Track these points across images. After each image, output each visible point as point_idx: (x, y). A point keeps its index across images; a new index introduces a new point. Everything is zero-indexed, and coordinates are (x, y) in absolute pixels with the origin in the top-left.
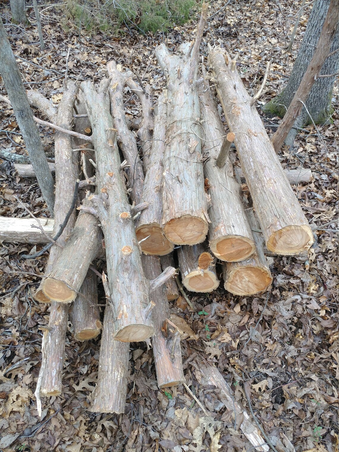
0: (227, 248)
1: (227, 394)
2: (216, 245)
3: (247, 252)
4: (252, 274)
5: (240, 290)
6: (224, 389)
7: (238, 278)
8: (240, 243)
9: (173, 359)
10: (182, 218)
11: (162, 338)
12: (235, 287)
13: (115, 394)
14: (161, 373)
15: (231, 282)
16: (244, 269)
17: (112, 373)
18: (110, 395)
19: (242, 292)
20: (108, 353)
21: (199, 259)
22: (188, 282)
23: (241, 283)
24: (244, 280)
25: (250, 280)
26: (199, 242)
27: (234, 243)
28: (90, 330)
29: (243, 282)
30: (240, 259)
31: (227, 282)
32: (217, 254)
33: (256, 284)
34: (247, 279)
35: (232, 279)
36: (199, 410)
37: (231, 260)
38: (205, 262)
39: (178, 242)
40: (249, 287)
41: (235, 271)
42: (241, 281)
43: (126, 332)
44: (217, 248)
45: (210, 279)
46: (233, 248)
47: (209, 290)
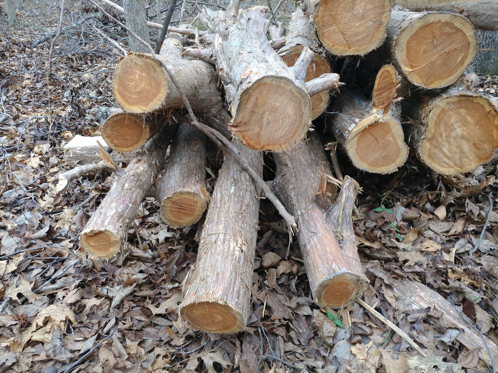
0: (425, 52)
1: (459, 322)
2: (404, 46)
3: (459, 59)
4: (469, 118)
5: (446, 160)
6: (449, 313)
7: (442, 128)
8: (449, 35)
9: (340, 241)
11: (317, 210)
12: (436, 151)
13: (228, 274)
14: (319, 262)
15: (430, 140)
16: (453, 103)
17: (224, 242)
18: (218, 274)
19: (450, 167)
20: (218, 218)
21: (376, 86)
22: (355, 147)
23: (449, 142)
24: (453, 134)
25: (465, 133)
26: (374, 46)
27: (437, 33)
28: (189, 193)
29: (452, 140)
30: (449, 79)
31: (424, 139)
32: (406, 69)
33: (474, 145)
34: (459, 131)
35: (433, 130)
36: (404, 346)
37: (432, 83)
38: (386, 94)
39: (340, 48)
40: (462, 152)
41: (438, 111)
42: (448, 136)
43: (256, 105)
44: (408, 52)
45: (394, 138)
46: (435, 51)
47: (390, 168)
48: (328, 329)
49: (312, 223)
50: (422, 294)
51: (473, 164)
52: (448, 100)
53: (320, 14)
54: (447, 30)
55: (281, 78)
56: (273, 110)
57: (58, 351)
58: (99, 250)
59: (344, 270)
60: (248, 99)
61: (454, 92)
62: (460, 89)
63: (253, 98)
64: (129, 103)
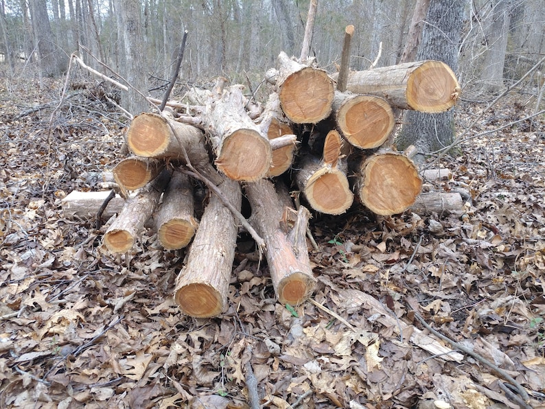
0: (359, 122)
2: (344, 117)
3: (384, 128)
4: (395, 171)
5: (381, 203)
6: (377, 307)
7: (376, 178)
8: (375, 111)
9: (296, 254)
10: (303, 73)
11: (280, 233)
12: (374, 196)
13: (212, 268)
14: (280, 267)
15: (368, 187)
16: (382, 160)
17: (209, 249)
18: (204, 268)
19: (385, 209)
20: (205, 235)
21: (325, 146)
22: (312, 193)
23: (382, 189)
24: (385, 183)
25: (393, 182)
26: (323, 116)
27: (366, 109)
28: (181, 220)
29: (384, 188)
30: (377, 142)
31: (363, 186)
32: (346, 134)
33: (401, 191)
34: (389, 181)
35: (370, 180)
36: (342, 326)
37: (366, 144)
38: (333, 152)
39: (298, 118)
40: (393, 197)
41: (372, 165)
42: (382, 185)
43: (234, 148)
44: (347, 122)
45: (341, 186)
46: (366, 122)
47: (340, 210)
48: (285, 315)
49: (276, 242)
50: (359, 297)
51: (402, 207)
52: (378, 157)
53: (283, 93)
54: (373, 107)
55: (251, 130)
56: (246, 152)
57: (73, 337)
58: (117, 247)
59: (297, 270)
60: (229, 144)
61: (383, 151)
62: (387, 149)
63: (232, 143)
64: (139, 150)
